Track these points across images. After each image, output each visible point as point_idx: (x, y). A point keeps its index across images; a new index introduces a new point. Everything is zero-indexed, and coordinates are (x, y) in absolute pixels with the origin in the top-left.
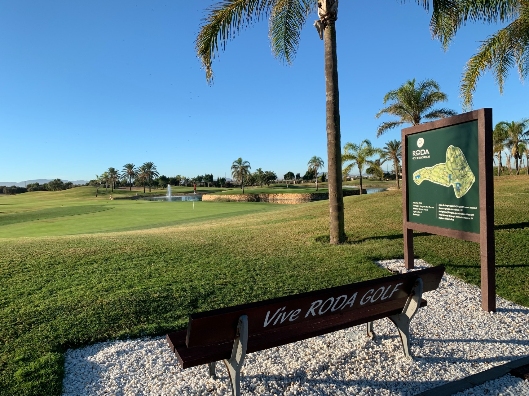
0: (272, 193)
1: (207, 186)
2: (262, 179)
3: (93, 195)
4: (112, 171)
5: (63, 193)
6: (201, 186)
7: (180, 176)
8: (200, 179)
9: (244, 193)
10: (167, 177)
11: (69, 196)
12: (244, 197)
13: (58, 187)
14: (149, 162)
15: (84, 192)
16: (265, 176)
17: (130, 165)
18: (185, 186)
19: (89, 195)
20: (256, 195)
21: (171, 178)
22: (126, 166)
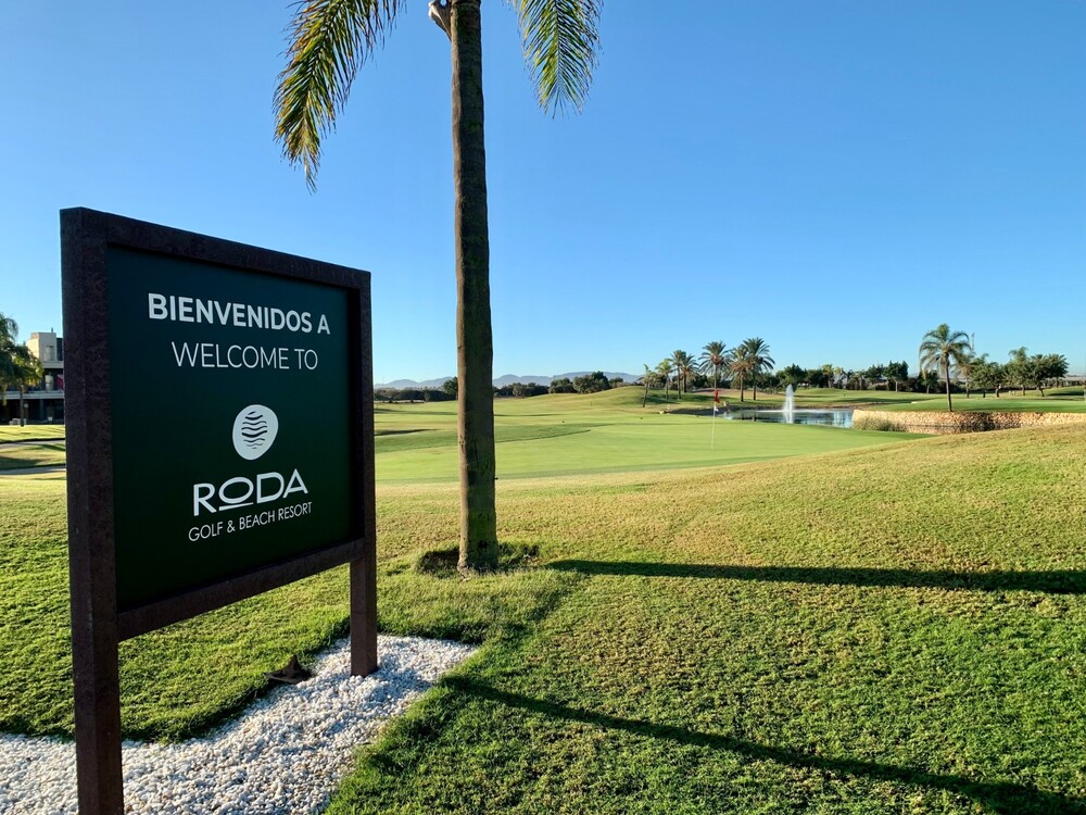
0: (1029, 409)
1: (892, 387)
2: (1024, 375)
3: (638, 403)
4: (681, 356)
5: (593, 397)
6: (878, 388)
7: (830, 366)
8: (875, 373)
9: (951, 409)
10: (803, 369)
11: (598, 404)
12: (949, 419)
13: (589, 386)
14: (755, 338)
15: (623, 398)
16: (1034, 366)
17: (716, 344)
18: (841, 388)
19: (632, 403)
20: (983, 415)
21: (812, 372)
22: (708, 348)
